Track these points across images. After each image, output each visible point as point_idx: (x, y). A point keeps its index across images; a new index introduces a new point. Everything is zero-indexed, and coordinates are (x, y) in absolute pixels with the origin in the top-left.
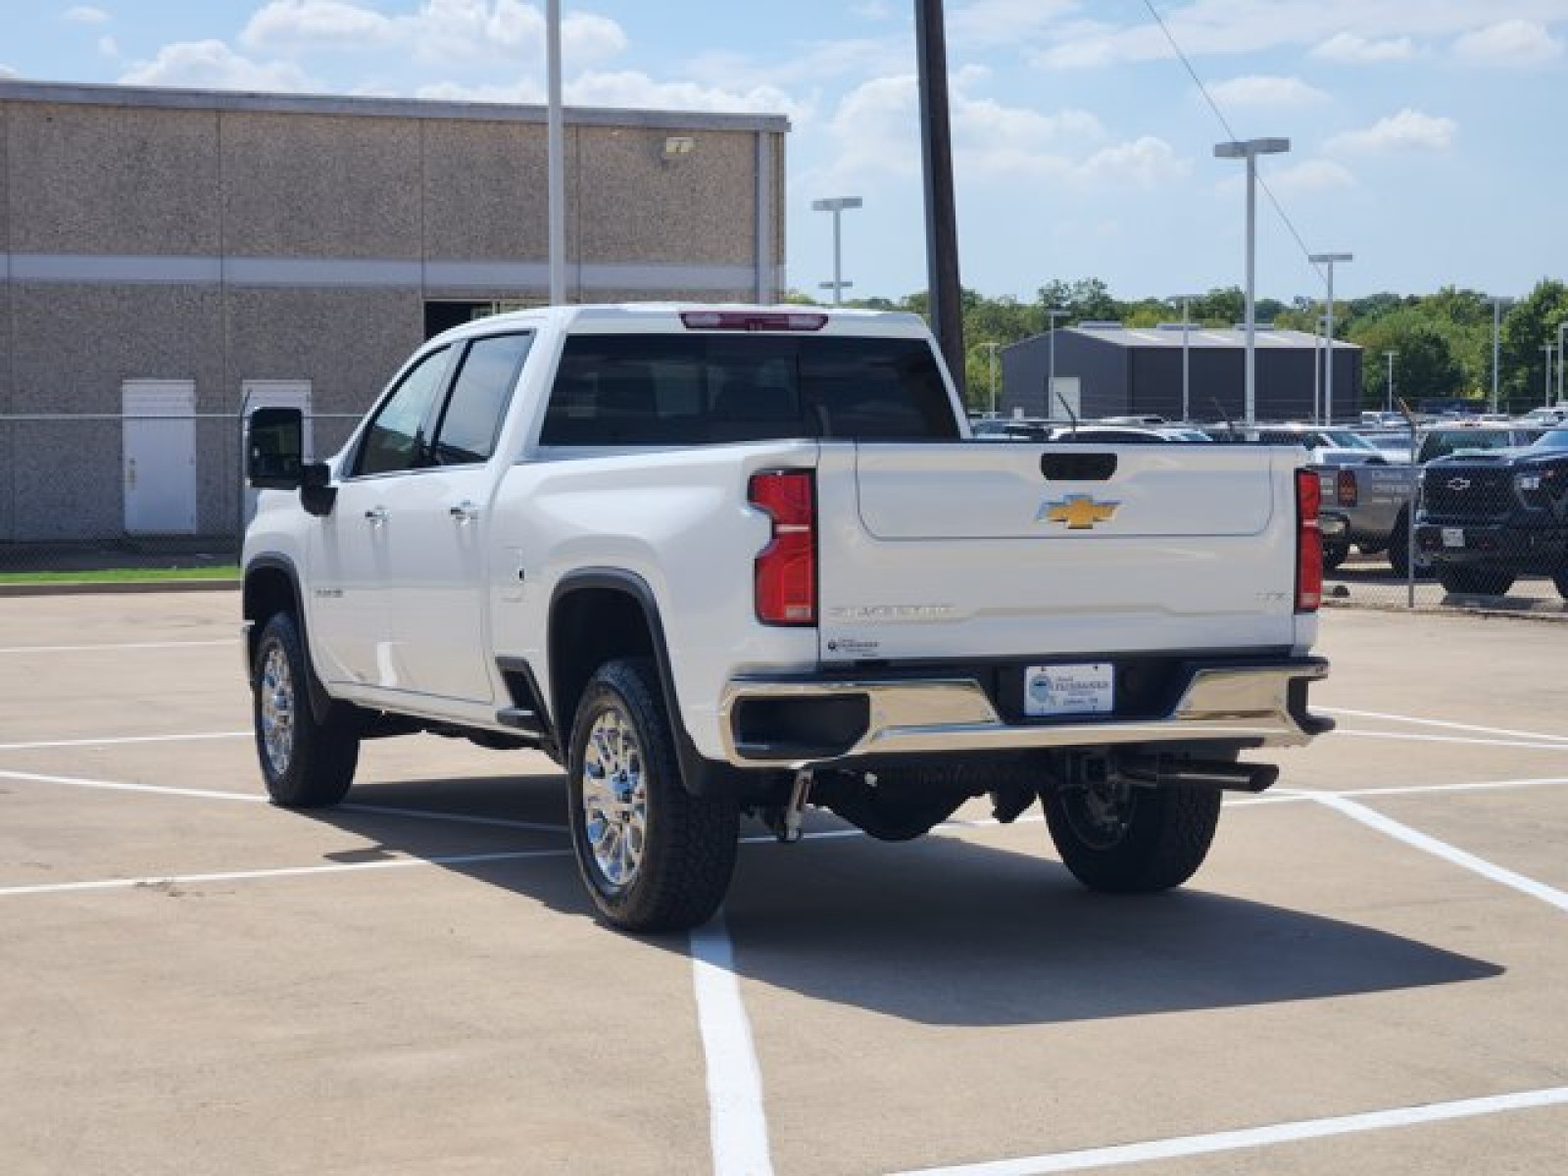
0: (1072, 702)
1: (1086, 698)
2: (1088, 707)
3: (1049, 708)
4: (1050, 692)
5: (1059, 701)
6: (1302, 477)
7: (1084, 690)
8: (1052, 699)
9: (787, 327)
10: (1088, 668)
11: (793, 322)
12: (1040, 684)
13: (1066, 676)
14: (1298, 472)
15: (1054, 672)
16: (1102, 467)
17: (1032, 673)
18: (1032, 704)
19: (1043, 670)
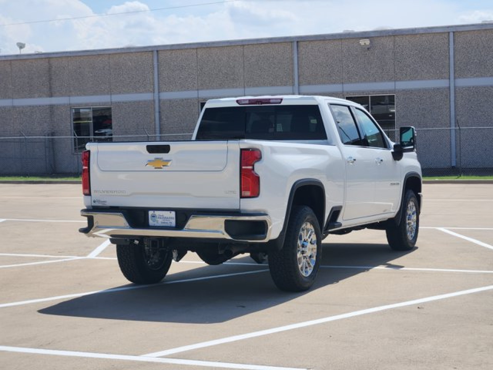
0: (164, 223)
1: (168, 222)
2: (169, 225)
3: (156, 224)
4: (156, 219)
5: (159, 222)
6: (243, 151)
7: (168, 219)
8: (157, 221)
9: (270, 103)
10: (168, 212)
11: (271, 101)
12: (154, 216)
13: (161, 215)
14: (242, 150)
15: (157, 213)
16: (166, 149)
17: (151, 213)
18: (151, 222)
19: (154, 212)
